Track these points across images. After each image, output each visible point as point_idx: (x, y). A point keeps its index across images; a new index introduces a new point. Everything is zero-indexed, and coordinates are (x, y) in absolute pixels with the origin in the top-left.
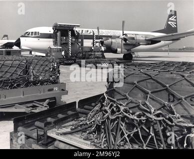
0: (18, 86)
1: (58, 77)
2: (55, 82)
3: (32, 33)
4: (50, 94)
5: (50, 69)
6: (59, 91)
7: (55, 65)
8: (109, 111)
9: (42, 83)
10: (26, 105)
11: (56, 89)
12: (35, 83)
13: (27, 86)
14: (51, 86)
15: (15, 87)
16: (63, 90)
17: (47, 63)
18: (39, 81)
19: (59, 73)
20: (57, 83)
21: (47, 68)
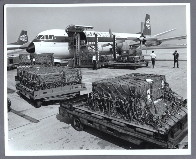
0: (60, 86)
1: (81, 80)
2: (79, 83)
3: (47, 36)
4: (77, 90)
5: (76, 75)
6: (81, 88)
7: (79, 73)
8: (93, 97)
9: (72, 83)
10: (64, 96)
11: (80, 87)
12: (68, 84)
13: (64, 85)
14: (77, 85)
15: (58, 87)
16: (84, 87)
17: (74, 72)
18: (70, 83)
19: (81, 78)
20: (80, 83)
21: (74, 75)
